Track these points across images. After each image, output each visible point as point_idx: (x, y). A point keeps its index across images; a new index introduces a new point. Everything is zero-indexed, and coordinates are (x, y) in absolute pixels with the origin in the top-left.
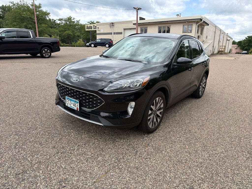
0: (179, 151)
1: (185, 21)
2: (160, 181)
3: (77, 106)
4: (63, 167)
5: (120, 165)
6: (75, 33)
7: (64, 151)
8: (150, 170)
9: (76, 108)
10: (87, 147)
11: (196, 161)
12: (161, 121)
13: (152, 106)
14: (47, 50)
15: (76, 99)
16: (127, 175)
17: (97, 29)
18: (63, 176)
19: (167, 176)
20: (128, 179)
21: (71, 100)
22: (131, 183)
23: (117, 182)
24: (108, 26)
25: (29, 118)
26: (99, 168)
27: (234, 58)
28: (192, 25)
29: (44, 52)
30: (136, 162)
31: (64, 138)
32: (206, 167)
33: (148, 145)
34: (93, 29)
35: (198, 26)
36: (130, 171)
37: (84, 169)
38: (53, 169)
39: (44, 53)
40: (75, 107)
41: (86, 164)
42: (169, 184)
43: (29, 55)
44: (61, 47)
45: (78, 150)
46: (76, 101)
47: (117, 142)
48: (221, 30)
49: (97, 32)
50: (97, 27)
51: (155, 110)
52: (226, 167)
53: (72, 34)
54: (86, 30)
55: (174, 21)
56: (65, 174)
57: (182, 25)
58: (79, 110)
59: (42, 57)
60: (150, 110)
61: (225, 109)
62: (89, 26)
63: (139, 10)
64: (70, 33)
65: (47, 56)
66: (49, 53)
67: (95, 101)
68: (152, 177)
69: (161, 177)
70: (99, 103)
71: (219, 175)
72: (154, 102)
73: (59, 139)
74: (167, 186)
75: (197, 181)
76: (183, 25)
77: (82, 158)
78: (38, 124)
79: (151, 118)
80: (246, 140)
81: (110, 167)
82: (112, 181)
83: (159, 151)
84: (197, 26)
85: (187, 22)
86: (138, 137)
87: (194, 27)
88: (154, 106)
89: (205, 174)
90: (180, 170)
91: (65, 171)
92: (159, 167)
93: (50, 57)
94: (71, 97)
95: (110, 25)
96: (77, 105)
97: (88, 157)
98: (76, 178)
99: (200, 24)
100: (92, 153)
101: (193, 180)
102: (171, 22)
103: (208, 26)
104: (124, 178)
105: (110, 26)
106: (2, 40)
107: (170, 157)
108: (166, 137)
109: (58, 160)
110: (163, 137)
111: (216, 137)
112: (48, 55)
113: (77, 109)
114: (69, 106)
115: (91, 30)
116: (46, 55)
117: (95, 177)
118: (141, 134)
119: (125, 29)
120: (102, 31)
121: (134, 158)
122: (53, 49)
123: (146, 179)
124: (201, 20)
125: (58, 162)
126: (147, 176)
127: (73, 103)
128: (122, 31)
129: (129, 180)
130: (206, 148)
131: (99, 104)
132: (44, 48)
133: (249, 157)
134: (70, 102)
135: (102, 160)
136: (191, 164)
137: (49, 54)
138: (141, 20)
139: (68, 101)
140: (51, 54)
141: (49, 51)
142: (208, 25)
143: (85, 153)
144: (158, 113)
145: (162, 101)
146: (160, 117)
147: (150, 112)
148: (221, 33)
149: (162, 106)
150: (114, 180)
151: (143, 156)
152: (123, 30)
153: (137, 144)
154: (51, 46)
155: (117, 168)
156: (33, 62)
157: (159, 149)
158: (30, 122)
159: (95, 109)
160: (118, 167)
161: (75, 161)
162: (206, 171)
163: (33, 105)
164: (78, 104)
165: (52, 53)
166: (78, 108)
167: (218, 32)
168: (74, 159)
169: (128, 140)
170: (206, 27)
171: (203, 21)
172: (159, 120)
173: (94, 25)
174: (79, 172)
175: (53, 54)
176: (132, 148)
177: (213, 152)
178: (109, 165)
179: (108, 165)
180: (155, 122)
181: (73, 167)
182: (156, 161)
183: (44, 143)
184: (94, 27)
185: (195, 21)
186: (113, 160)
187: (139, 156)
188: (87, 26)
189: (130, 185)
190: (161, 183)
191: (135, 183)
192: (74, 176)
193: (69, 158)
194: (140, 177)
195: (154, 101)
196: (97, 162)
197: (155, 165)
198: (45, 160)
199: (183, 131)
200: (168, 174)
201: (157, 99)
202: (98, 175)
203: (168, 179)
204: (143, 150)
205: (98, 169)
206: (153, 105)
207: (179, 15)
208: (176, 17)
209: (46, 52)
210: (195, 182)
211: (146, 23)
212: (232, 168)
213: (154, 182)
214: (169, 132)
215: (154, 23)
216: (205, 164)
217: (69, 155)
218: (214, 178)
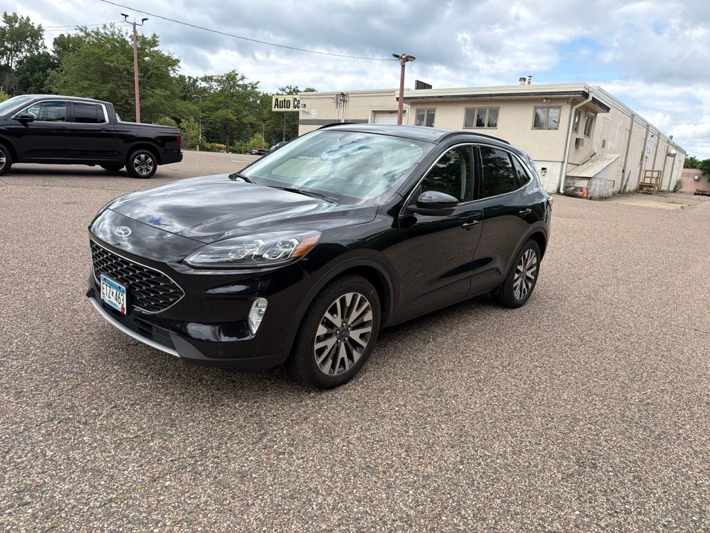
0: (381, 441)
1: (540, 96)
2: (288, 513)
3: (122, 302)
4: (47, 456)
5: (201, 465)
6: (245, 116)
7: (70, 416)
8: (275, 484)
9: (119, 308)
10: (136, 411)
11: (418, 470)
12: (364, 360)
13: (327, 315)
14: (146, 158)
15: (122, 281)
16: (205, 491)
17: (301, 109)
18: (37, 477)
19: (314, 503)
20: (203, 499)
21: (111, 285)
22: (206, 509)
23: (170, 504)
24: (332, 103)
25: (20, 328)
26: (141, 466)
27: (680, 205)
28: (560, 108)
29: (136, 161)
30: (250, 459)
31: (88, 384)
32: (436, 490)
33: (306, 419)
34: (291, 109)
35: (578, 113)
36: (220, 482)
37: (101, 465)
38: (18, 458)
39: (137, 165)
40: (117, 304)
41: (111, 452)
42: (308, 523)
43: (98, 167)
44: (184, 152)
45: (108, 416)
46: (120, 288)
47: (222, 405)
48: (648, 126)
49: (301, 117)
50: (302, 102)
51: (342, 326)
52: (492, 494)
53: (234, 118)
54: (274, 110)
55: (510, 94)
56: (43, 472)
57: (533, 109)
58: (125, 313)
59: (132, 174)
60: (320, 326)
61: (575, 341)
62: (281, 98)
63: (407, 61)
64: (231, 116)
65: (145, 173)
66: (150, 164)
67: (162, 289)
68: (272, 501)
69: (297, 503)
70: (172, 297)
71: (460, 513)
72: (335, 305)
73: (70, 387)
74: (302, 526)
75: (389, 522)
76: (536, 108)
77: (108, 437)
78: (34, 345)
79: (326, 347)
80: (590, 429)
81: (172, 467)
82: (159, 501)
83: (327, 436)
84: (573, 112)
85: (547, 99)
86: (287, 398)
87: (565, 115)
88: (337, 314)
89: (421, 507)
90: (357, 491)
91: (47, 467)
92: (304, 477)
93: (152, 175)
94: (113, 275)
95: (337, 99)
96: (122, 298)
97: (125, 436)
98: (66, 487)
99: (584, 105)
100: (142, 429)
101: (380, 519)
102: (502, 97)
103: (608, 112)
104: (196, 498)
105: (337, 103)
106: (27, 126)
107: (349, 454)
108: (366, 403)
109: (41, 439)
110: (357, 400)
111: (507, 414)
112: (148, 170)
113: (123, 308)
114: (107, 300)
115: (286, 110)
116: (141, 170)
117: (118, 487)
118: (302, 389)
119: (375, 112)
120: (314, 115)
121: (249, 449)
122: (161, 156)
123: (253, 504)
124: (586, 95)
125: (41, 441)
126: (260, 497)
127: (115, 291)
128: (369, 117)
129: (205, 502)
130: (462, 439)
131: (171, 300)
132: (139, 152)
133: (572, 474)
134: (108, 288)
135: (159, 447)
136: (397, 477)
137: (151, 168)
138: (421, 88)
139: (105, 286)
140: (155, 169)
141: (152, 159)
142: (608, 109)
143: (122, 427)
144: (355, 335)
145: (367, 304)
146: (362, 347)
147: (322, 330)
148: (650, 134)
149: (369, 317)
150: (164, 499)
151: (276, 446)
152: (370, 113)
153: (274, 416)
154: (157, 147)
155: (190, 471)
156: (102, 188)
157: (328, 431)
158: (17, 338)
159: (162, 311)
160: (193, 469)
161: (86, 443)
162: (429, 500)
163: (48, 295)
164: (125, 295)
165: (158, 166)
166: (125, 306)
167: (639, 132)
168: (85, 438)
169: (256, 402)
170: (601, 116)
171: (590, 99)
172: (357, 355)
173: (295, 99)
174: (84, 471)
175: (161, 169)
176: (257, 423)
177: (476, 451)
178: (172, 461)
179: (167, 462)
180: (343, 359)
181: (75, 458)
182: (304, 462)
183: (27, 392)
184: (296, 103)
185: (568, 99)
186: (188, 449)
187: (266, 445)
188: (277, 100)
189: (201, 516)
190: (289, 520)
191: (218, 512)
192: (65, 479)
193: (75, 435)
194: (239, 497)
195: (338, 301)
196: (142, 450)
197: (296, 471)
198: (9, 435)
199: (422, 390)
200: (321, 497)
201: (349, 297)
202: (130, 484)
203: (313, 509)
204: (285, 432)
205: (136, 469)
206: (333, 311)
207: (527, 78)
208: (519, 83)
209: (144, 162)
210: (385, 523)
211: (433, 97)
212: (511, 496)
213: (270, 513)
214: (382, 391)
215: (453, 99)
216: (436, 481)
217: (79, 428)
218: (444, 518)
